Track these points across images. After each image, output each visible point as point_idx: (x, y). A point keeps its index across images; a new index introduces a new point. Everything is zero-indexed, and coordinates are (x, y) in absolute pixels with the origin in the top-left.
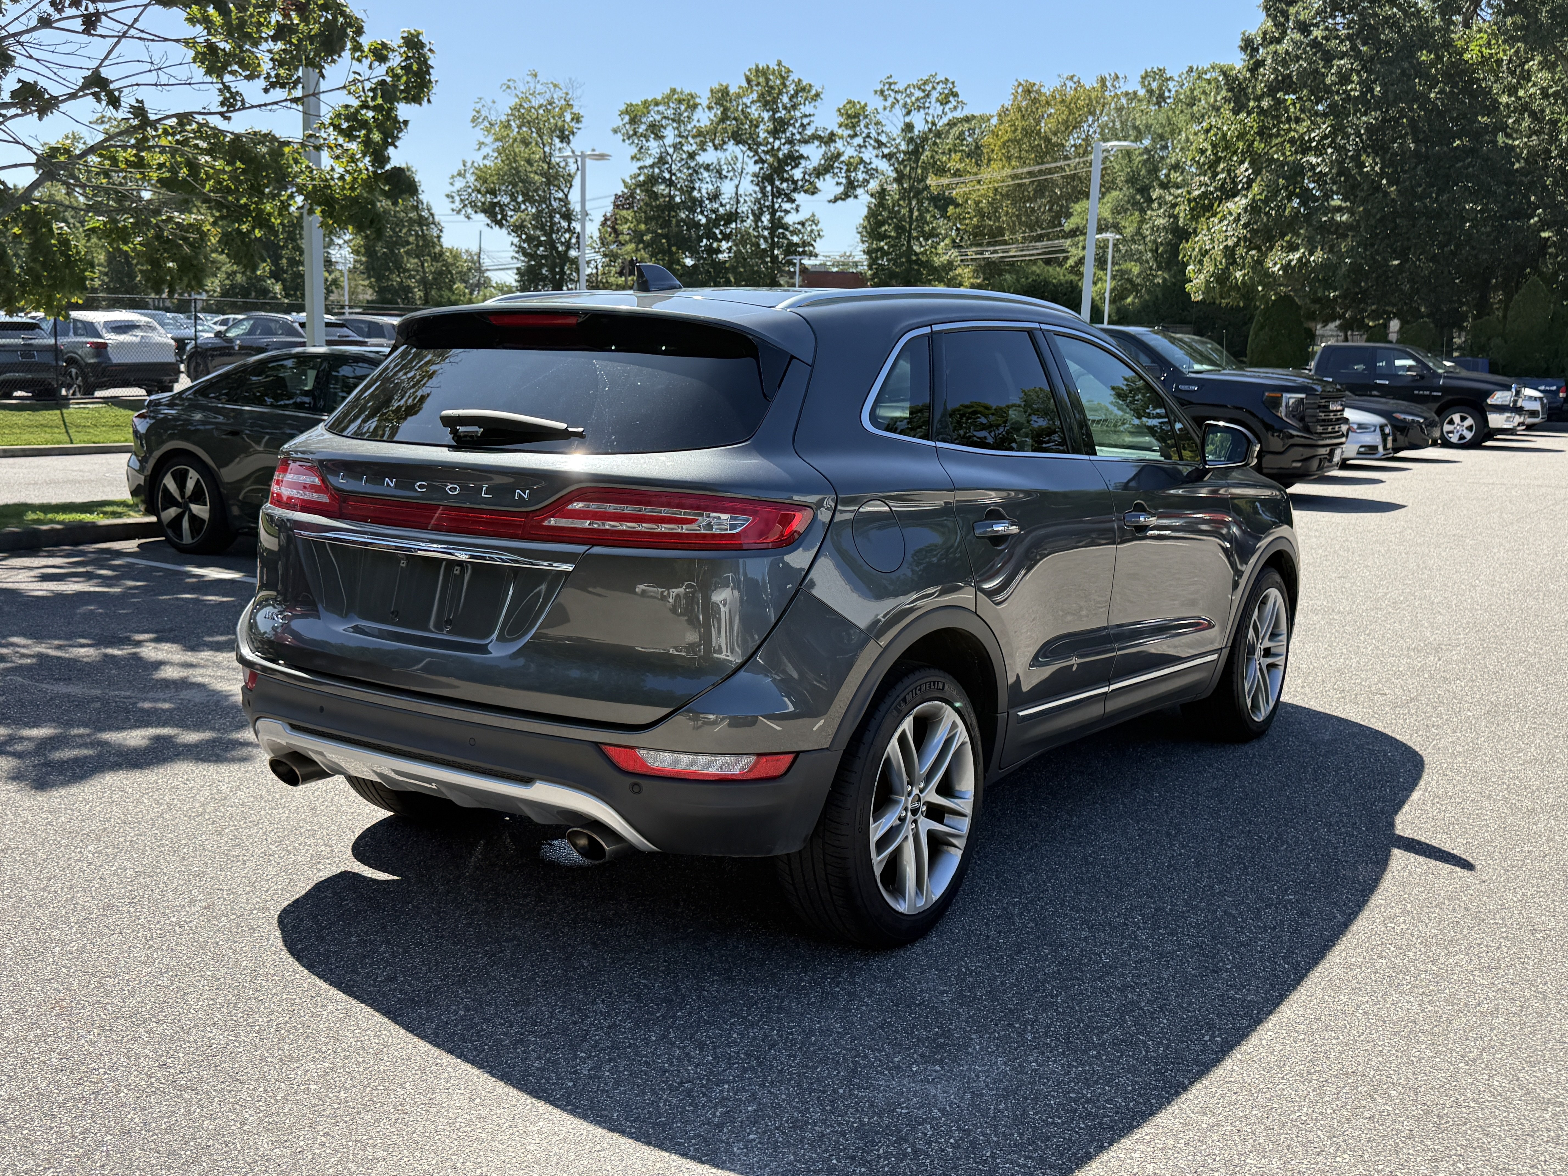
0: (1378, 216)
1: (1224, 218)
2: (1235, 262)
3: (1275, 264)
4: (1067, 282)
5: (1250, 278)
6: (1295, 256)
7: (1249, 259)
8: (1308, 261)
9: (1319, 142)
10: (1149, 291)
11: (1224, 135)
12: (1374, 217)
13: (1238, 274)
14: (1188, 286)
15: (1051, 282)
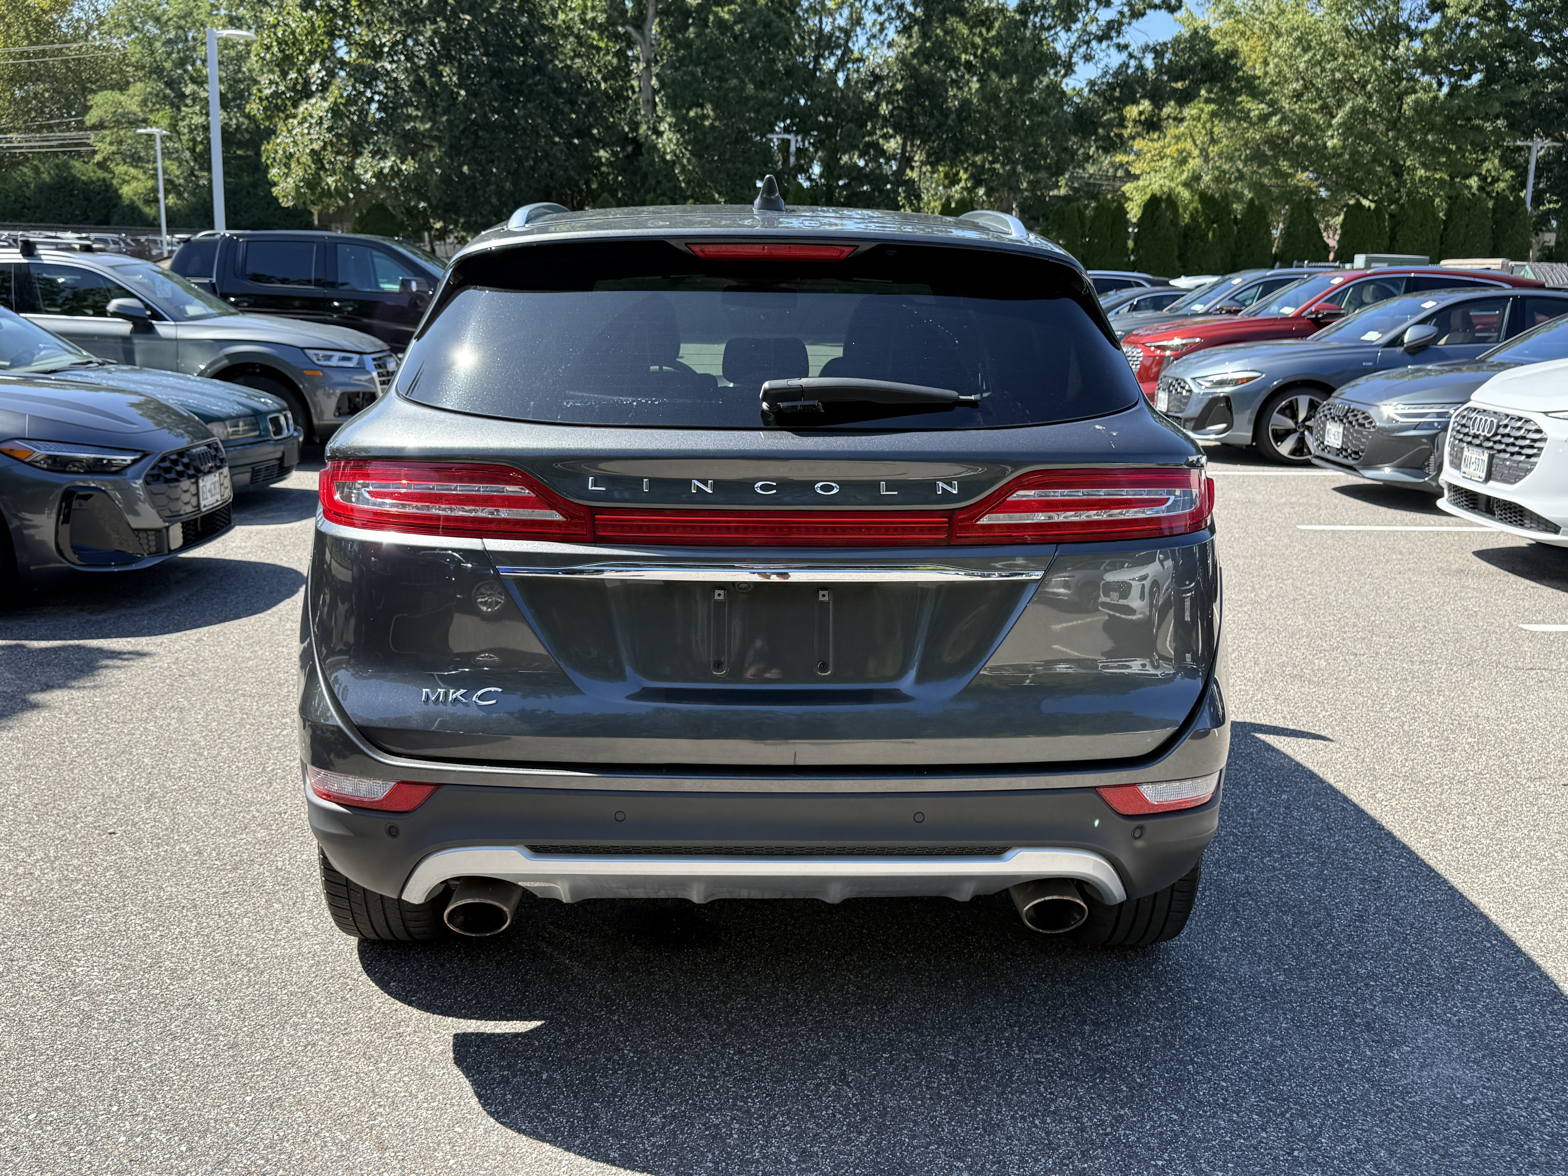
0: (461, 128)
1: (304, 120)
2: (323, 167)
3: (366, 172)
4: (99, 180)
5: (343, 185)
6: (387, 165)
7: (339, 165)
8: (400, 170)
9: (391, 48)
10: (193, 194)
11: (293, 33)
12: (458, 128)
13: (330, 180)
14: (275, 191)
15: (79, 179)
